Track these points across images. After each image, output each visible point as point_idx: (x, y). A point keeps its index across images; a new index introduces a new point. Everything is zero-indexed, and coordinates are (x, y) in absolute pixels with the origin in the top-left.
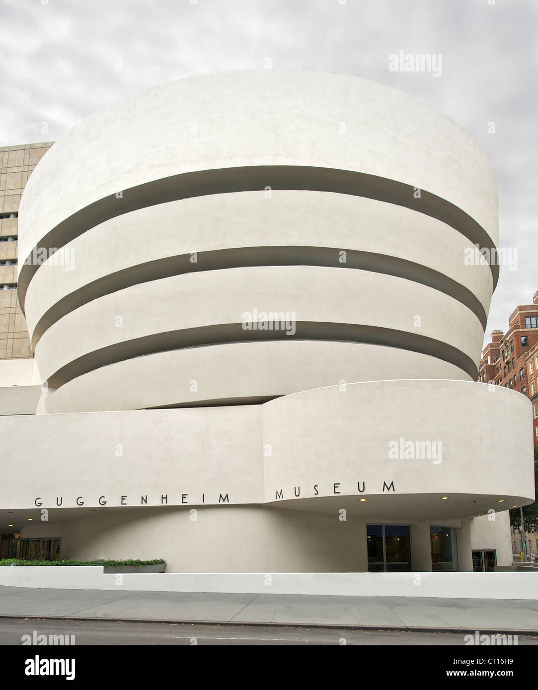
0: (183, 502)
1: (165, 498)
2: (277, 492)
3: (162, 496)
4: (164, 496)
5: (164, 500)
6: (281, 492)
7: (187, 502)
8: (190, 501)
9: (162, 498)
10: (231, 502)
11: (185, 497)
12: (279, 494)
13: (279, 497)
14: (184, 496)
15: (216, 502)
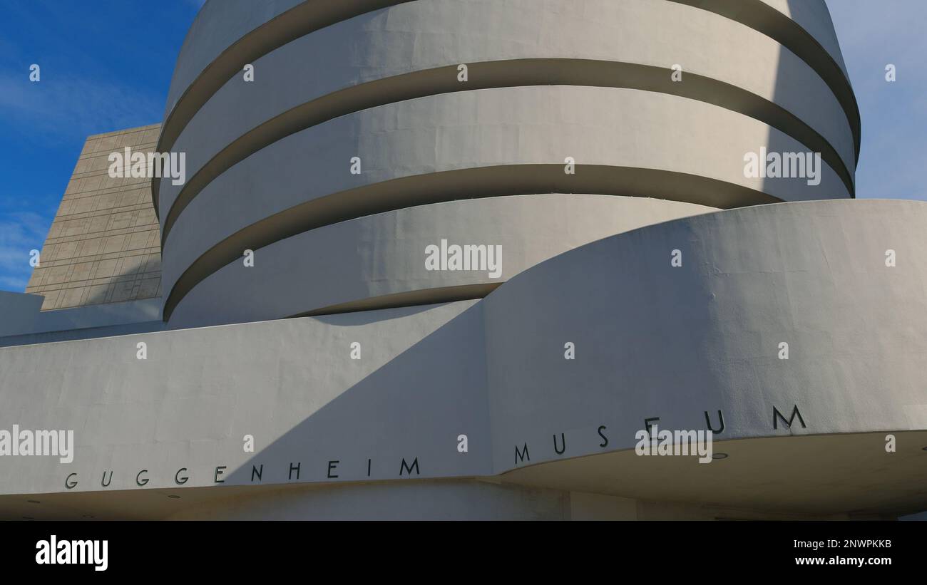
0: (329, 476)
1: (296, 468)
2: (517, 450)
3: (291, 464)
4: (295, 465)
5: (294, 473)
6: (525, 447)
7: (337, 476)
8: (345, 473)
9: (291, 469)
10: (423, 475)
11: (335, 467)
12: (522, 453)
13: (522, 458)
14: (332, 465)
15: (395, 475)
